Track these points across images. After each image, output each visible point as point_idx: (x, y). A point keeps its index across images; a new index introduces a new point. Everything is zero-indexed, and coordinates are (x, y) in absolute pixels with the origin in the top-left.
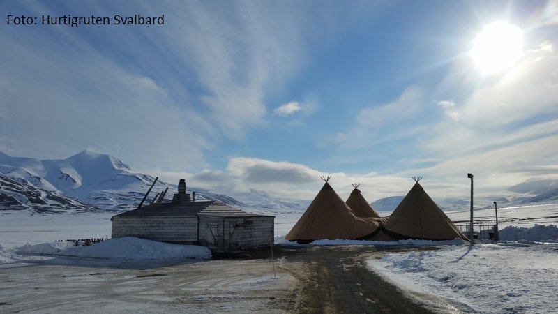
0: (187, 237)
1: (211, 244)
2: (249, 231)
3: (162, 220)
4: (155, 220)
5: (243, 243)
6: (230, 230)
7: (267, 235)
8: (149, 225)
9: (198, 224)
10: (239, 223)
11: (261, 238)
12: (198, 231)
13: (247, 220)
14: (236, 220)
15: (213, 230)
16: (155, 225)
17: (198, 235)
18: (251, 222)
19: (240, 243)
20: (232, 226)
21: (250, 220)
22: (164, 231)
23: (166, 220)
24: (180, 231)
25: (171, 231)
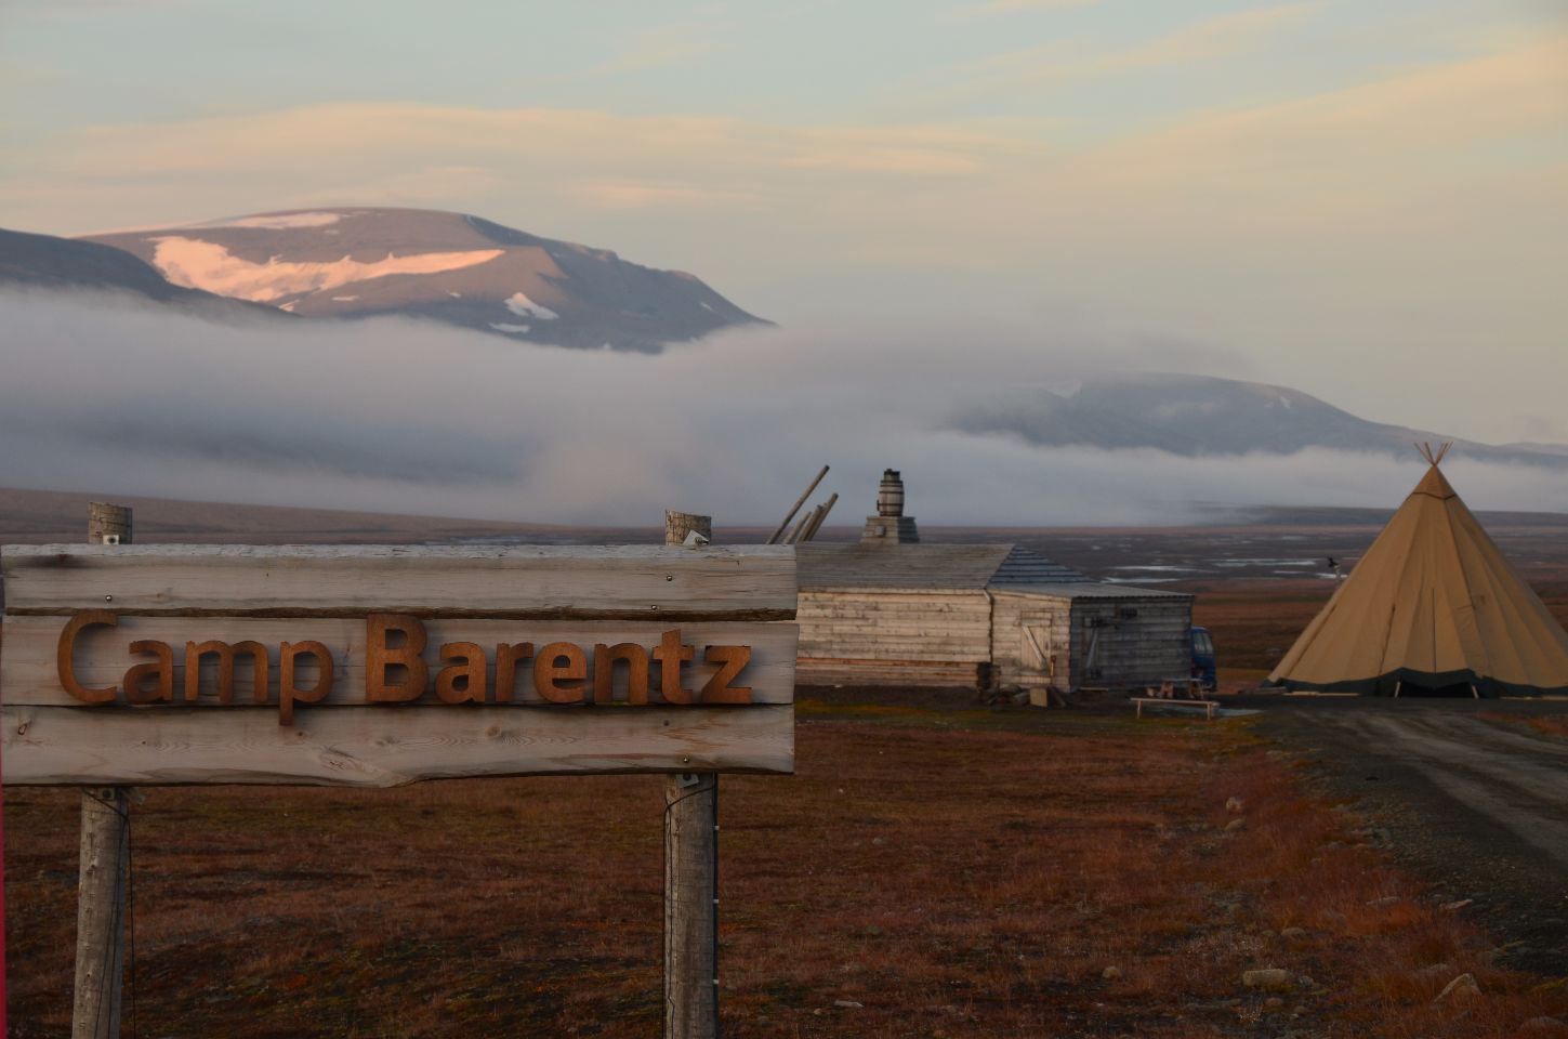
0: (957, 649)
1: (1033, 669)
2: (1128, 638)
3: (872, 599)
4: (848, 598)
5: (1115, 672)
6: (1083, 634)
7: (1172, 651)
8: (828, 612)
9: (991, 615)
10: (1103, 614)
11: (1158, 661)
12: (991, 634)
13: (1124, 606)
14: (1096, 606)
15: (1039, 632)
16: (850, 612)
17: (991, 647)
18: (1132, 614)
19: (1105, 672)
20: (1088, 621)
21: (1130, 606)
22: (878, 630)
23: (886, 599)
24: (933, 632)
25: (903, 631)
